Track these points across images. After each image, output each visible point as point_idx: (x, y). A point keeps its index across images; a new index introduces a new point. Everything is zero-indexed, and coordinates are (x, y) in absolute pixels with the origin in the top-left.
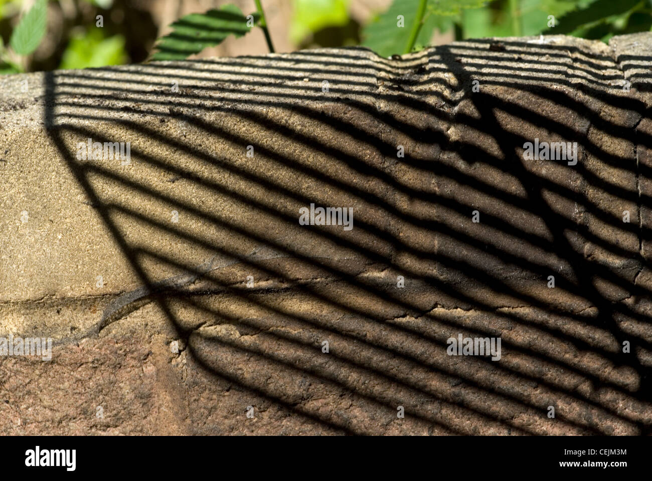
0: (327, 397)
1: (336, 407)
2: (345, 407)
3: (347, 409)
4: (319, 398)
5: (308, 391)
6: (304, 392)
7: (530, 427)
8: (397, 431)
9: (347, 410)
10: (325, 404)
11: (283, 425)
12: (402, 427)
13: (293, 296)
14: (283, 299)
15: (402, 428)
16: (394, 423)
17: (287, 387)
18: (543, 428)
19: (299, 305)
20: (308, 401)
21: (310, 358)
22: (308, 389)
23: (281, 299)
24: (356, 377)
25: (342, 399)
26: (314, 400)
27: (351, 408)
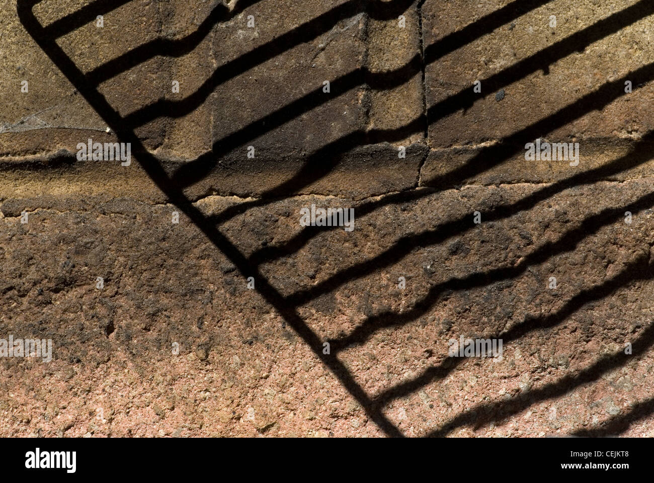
0: (91, 282)
1: (100, 295)
2: (110, 294)
3: (111, 297)
4: (82, 283)
5: (71, 273)
6: (67, 274)
7: (306, 321)
8: (164, 324)
9: (113, 298)
10: (89, 291)
11: (44, 313)
12: (171, 319)
13: (62, 174)
14: (51, 179)
15: (169, 320)
16: (162, 314)
17: (49, 268)
18: (320, 323)
19: (68, 186)
20: (72, 288)
21: (75, 237)
22: (72, 271)
23: (49, 178)
24: (123, 262)
25: (107, 286)
26: (78, 286)
27: (117, 297)
